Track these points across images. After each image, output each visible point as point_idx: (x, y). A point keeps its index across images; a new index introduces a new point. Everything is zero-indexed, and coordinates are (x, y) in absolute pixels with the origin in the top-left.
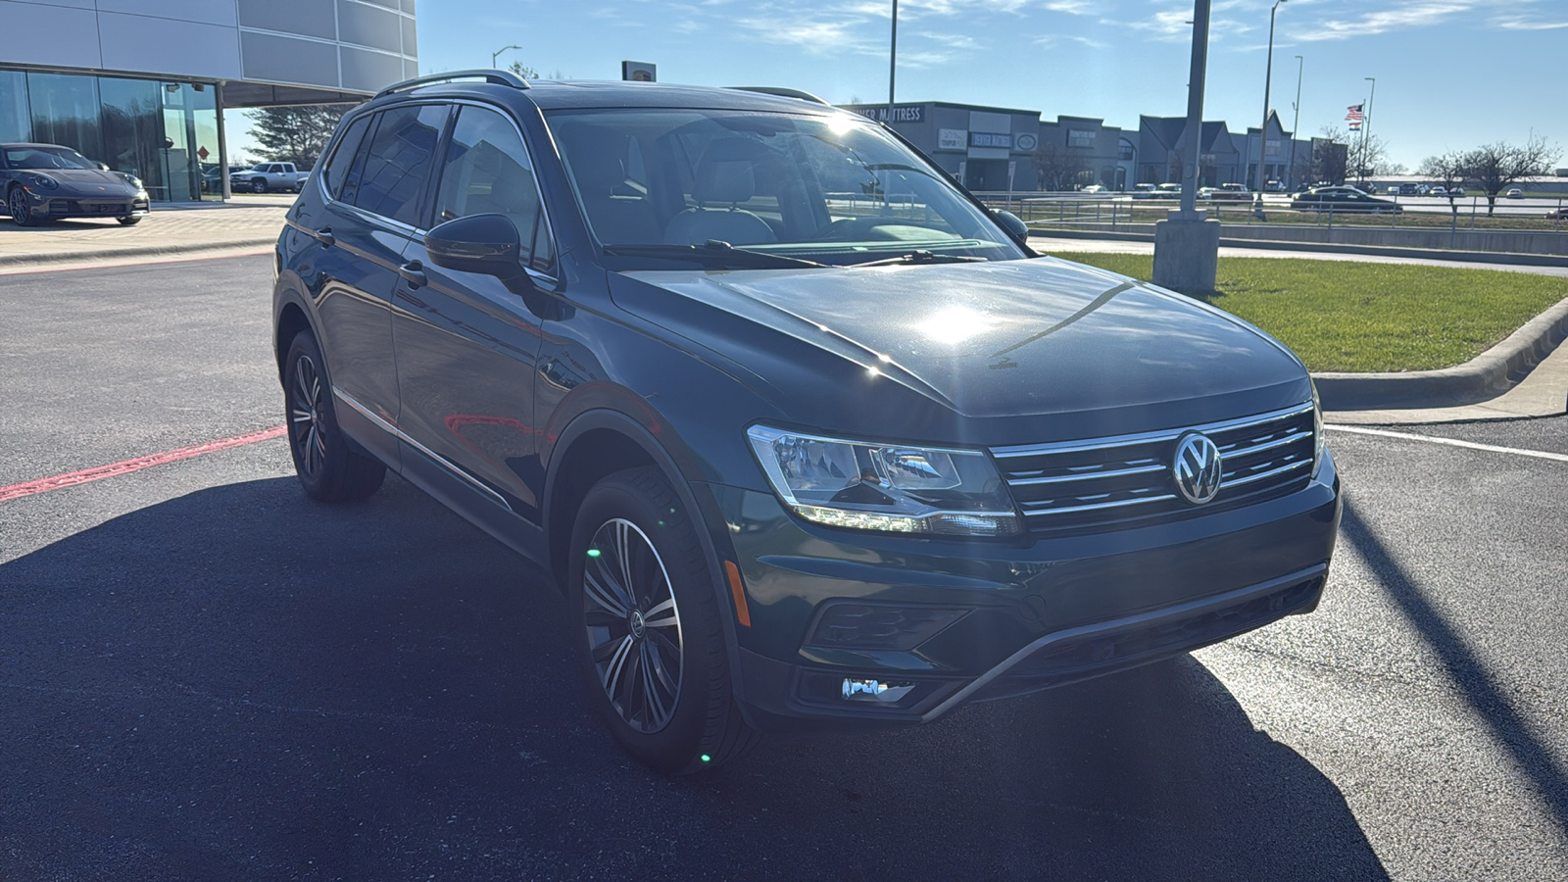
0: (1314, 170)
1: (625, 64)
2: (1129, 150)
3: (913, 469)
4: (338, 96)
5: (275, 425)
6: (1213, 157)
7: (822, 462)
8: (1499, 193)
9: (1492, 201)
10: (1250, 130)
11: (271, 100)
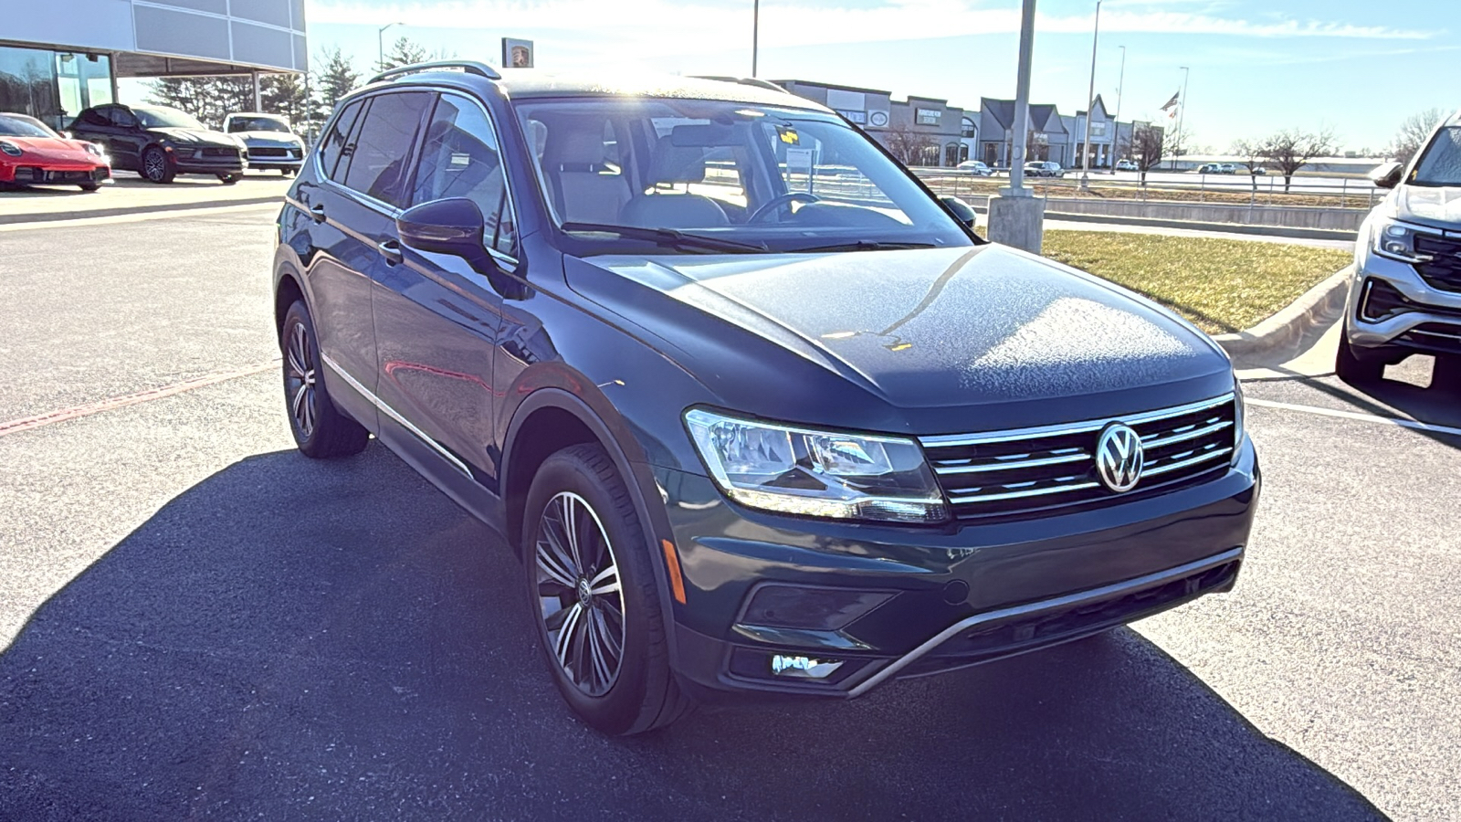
0: (1134, 150)
1: (504, 41)
2: (971, 129)
3: (847, 456)
4: (230, 68)
5: (167, 384)
6: (1045, 136)
7: (761, 449)
8: (1295, 172)
9: (1288, 180)
10: (1079, 113)
11: (165, 70)
